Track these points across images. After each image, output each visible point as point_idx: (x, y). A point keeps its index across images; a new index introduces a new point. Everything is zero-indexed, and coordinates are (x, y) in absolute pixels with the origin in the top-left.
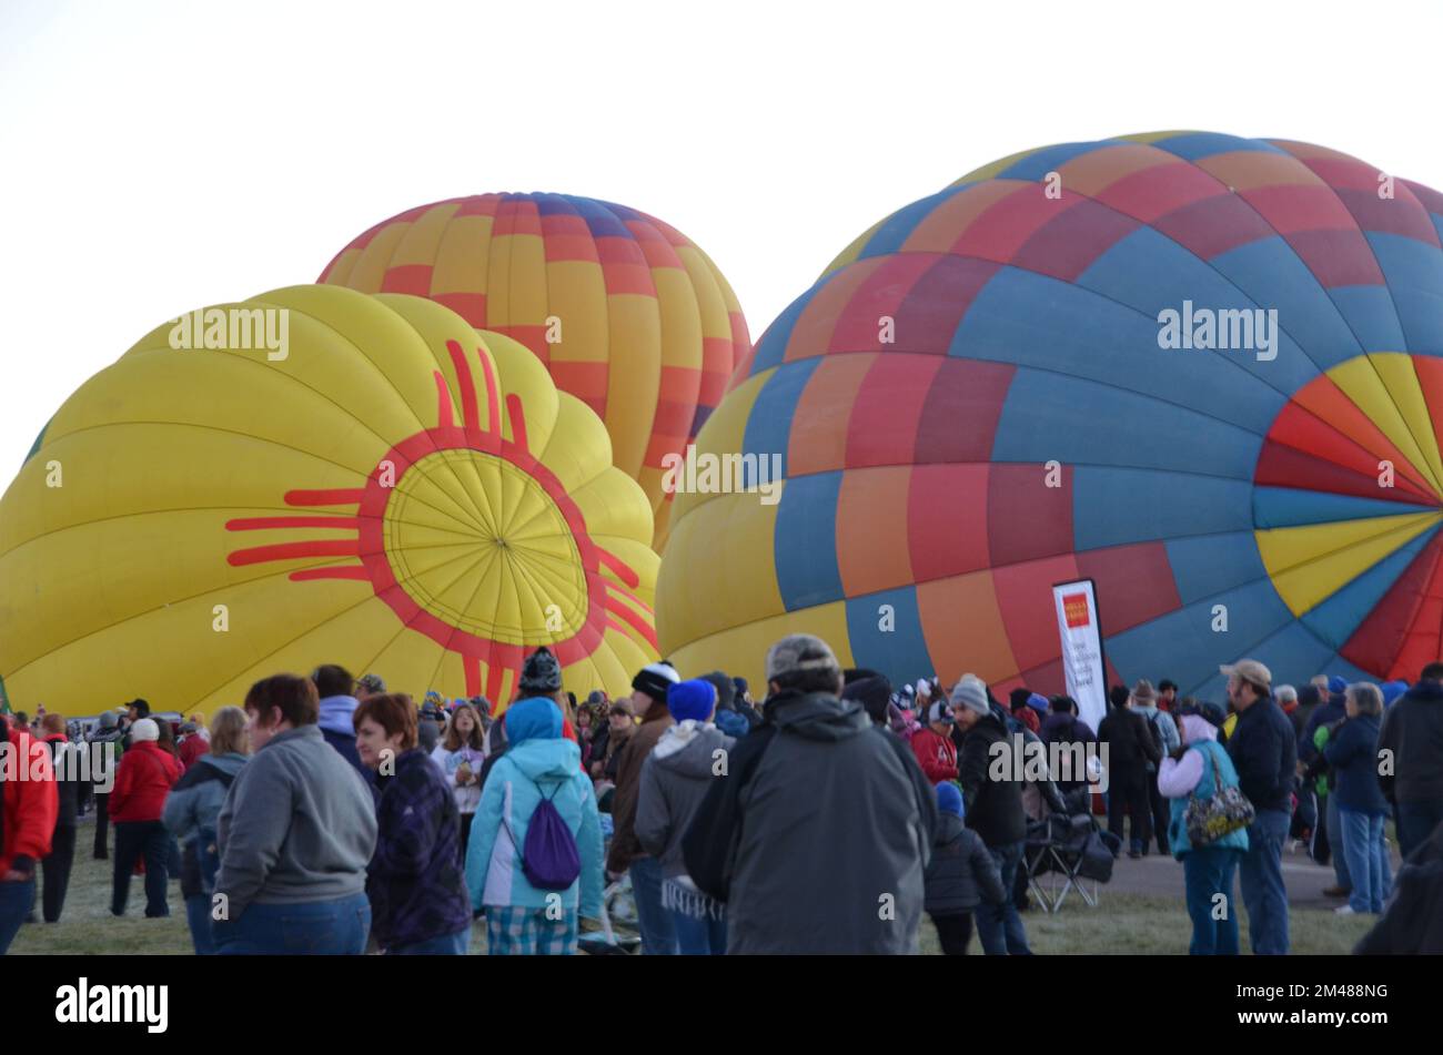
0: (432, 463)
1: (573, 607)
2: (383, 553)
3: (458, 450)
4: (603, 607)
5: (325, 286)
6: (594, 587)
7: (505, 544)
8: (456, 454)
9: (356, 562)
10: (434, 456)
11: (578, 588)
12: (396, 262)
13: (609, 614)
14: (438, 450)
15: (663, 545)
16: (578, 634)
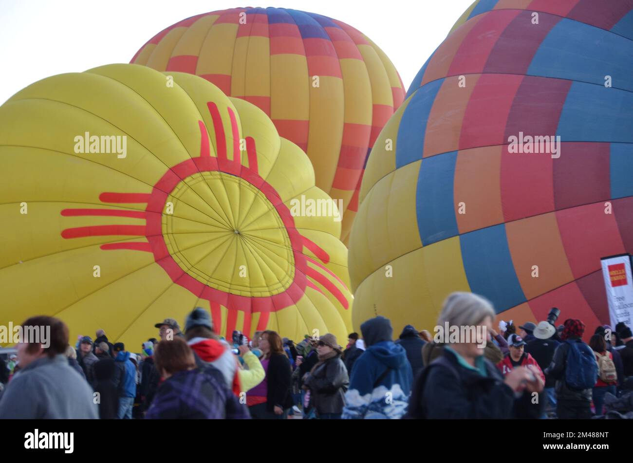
0: (195, 180)
1: (284, 273)
2: (161, 235)
3: (212, 172)
4: (305, 274)
5: (134, 65)
6: (299, 261)
7: (239, 233)
8: (211, 174)
9: (144, 240)
10: (197, 175)
11: (288, 262)
12: (176, 53)
13: (309, 278)
14: (199, 171)
15: (347, 238)
16: (287, 291)
